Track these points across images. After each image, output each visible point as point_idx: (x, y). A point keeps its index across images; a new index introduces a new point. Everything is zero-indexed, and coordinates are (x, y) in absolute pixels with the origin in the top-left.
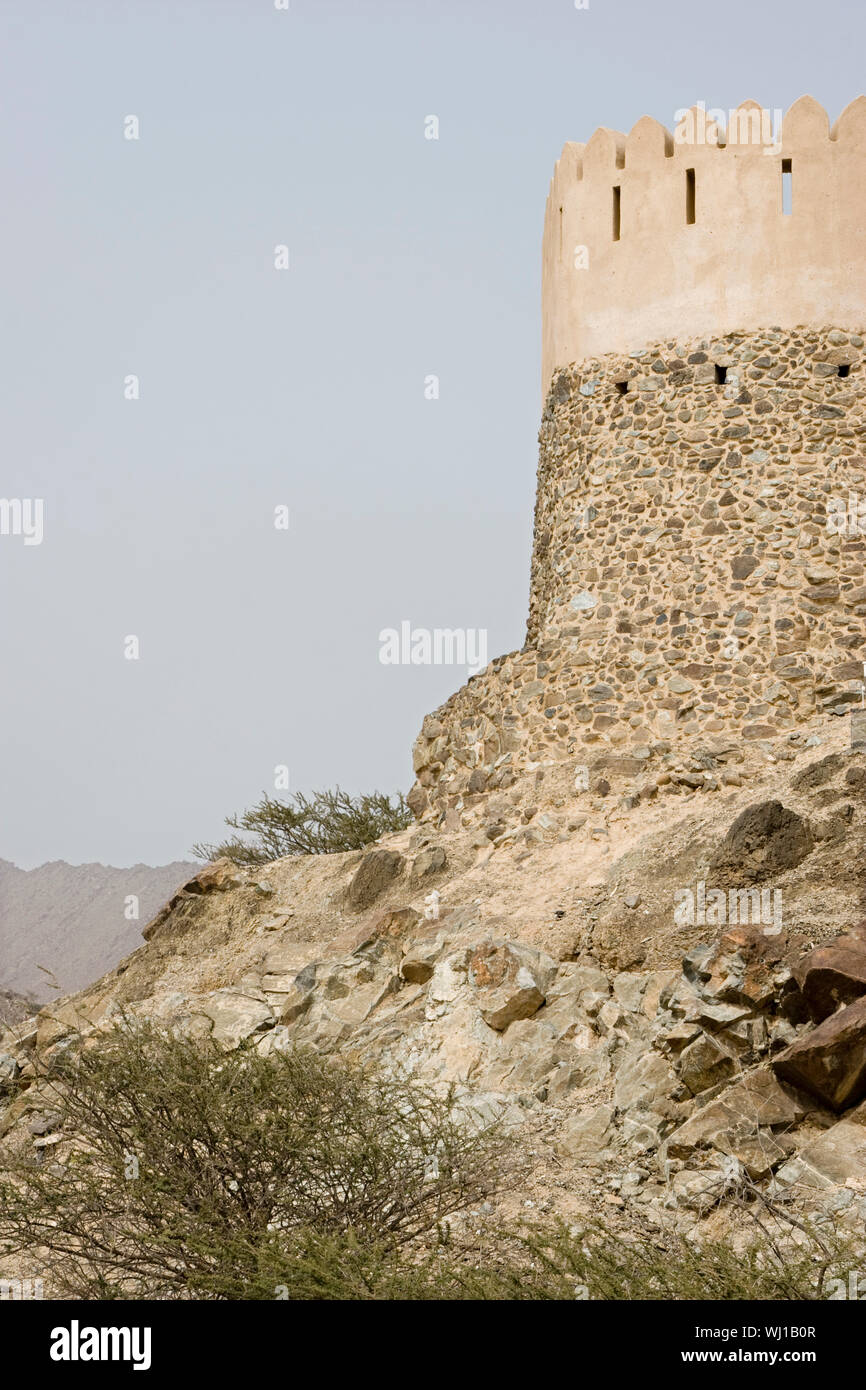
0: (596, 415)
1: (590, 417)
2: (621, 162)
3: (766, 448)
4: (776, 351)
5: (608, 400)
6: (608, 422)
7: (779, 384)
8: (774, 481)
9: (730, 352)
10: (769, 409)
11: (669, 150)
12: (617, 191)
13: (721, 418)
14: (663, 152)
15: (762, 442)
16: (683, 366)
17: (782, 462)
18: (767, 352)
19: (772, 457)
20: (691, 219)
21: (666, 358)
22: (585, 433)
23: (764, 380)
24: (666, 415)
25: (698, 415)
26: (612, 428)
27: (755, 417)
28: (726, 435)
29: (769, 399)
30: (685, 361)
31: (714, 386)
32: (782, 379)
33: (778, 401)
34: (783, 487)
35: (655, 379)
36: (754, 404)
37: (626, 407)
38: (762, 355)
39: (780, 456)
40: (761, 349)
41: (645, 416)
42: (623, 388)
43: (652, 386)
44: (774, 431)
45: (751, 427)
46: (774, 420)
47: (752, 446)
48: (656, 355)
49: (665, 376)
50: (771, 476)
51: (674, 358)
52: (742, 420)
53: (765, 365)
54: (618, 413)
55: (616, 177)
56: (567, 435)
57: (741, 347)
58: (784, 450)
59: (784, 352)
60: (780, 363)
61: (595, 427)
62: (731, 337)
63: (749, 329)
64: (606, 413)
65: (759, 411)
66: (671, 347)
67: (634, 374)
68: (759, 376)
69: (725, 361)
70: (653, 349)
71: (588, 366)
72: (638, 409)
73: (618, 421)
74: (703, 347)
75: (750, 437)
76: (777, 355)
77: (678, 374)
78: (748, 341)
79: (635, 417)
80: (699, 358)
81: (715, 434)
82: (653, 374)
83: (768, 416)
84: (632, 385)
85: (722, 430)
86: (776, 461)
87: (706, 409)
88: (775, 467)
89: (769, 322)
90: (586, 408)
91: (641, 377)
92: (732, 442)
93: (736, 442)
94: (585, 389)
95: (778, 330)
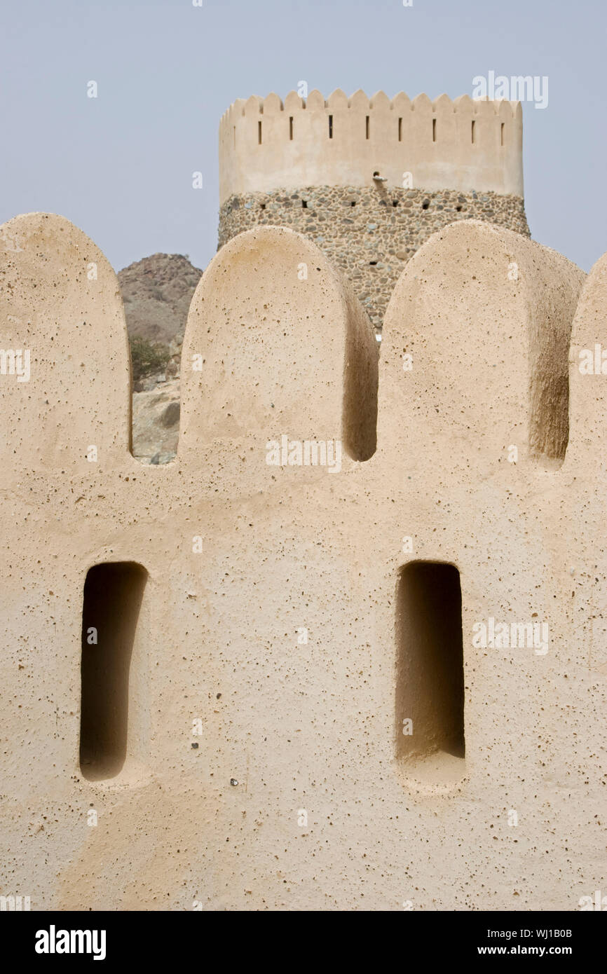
0: (252, 217)
1: (249, 217)
2: (262, 111)
3: (323, 236)
4: (327, 195)
5: (257, 211)
6: (257, 221)
7: (329, 209)
8: (326, 249)
9: (308, 195)
10: (324, 220)
11: (282, 109)
12: (260, 123)
13: (305, 223)
14: (279, 108)
15: (321, 233)
16: (288, 200)
17: (329, 242)
18: (323, 196)
19: (325, 240)
20: (291, 138)
21: (282, 196)
22: (247, 224)
23: (322, 207)
24: (282, 220)
25: (295, 220)
26: (259, 223)
27: (318, 222)
28: (307, 230)
29: (324, 215)
30: (290, 197)
31: (302, 209)
32: (329, 207)
33: (328, 216)
34: (330, 252)
35: (277, 204)
36: (318, 217)
37: (265, 215)
38: (321, 197)
39: (328, 239)
40: (320, 194)
41: (273, 219)
42: (263, 207)
43: (276, 207)
44: (326, 229)
45: (317, 227)
46: (326, 225)
47: (317, 235)
48: (277, 194)
49: (281, 203)
50: (325, 247)
51: (285, 196)
52: (313, 224)
53: (322, 201)
54: (261, 217)
55: (260, 117)
56: (239, 224)
57: (313, 193)
58: (330, 237)
59: (330, 196)
60: (329, 201)
61: (251, 222)
62: (308, 189)
63: (317, 185)
64: (256, 216)
65: (320, 220)
66: (284, 191)
67: (268, 201)
68: (320, 205)
69: (306, 199)
70: (276, 192)
71: (248, 196)
72: (270, 216)
73: (261, 220)
74: (297, 192)
75: (316, 231)
76: (327, 197)
77: (287, 203)
78: (316, 191)
79: (269, 220)
80: (295, 197)
81: (302, 229)
82: (276, 202)
83: (324, 222)
84: (267, 206)
85: (305, 228)
86: (327, 241)
87: (299, 218)
88: (327, 244)
89: (324, 183)
90: (247, 214)
91: (271, 203)
92: (309, 233)
93: (310, 233)
94: (246, 205)
95: (327, 187)
